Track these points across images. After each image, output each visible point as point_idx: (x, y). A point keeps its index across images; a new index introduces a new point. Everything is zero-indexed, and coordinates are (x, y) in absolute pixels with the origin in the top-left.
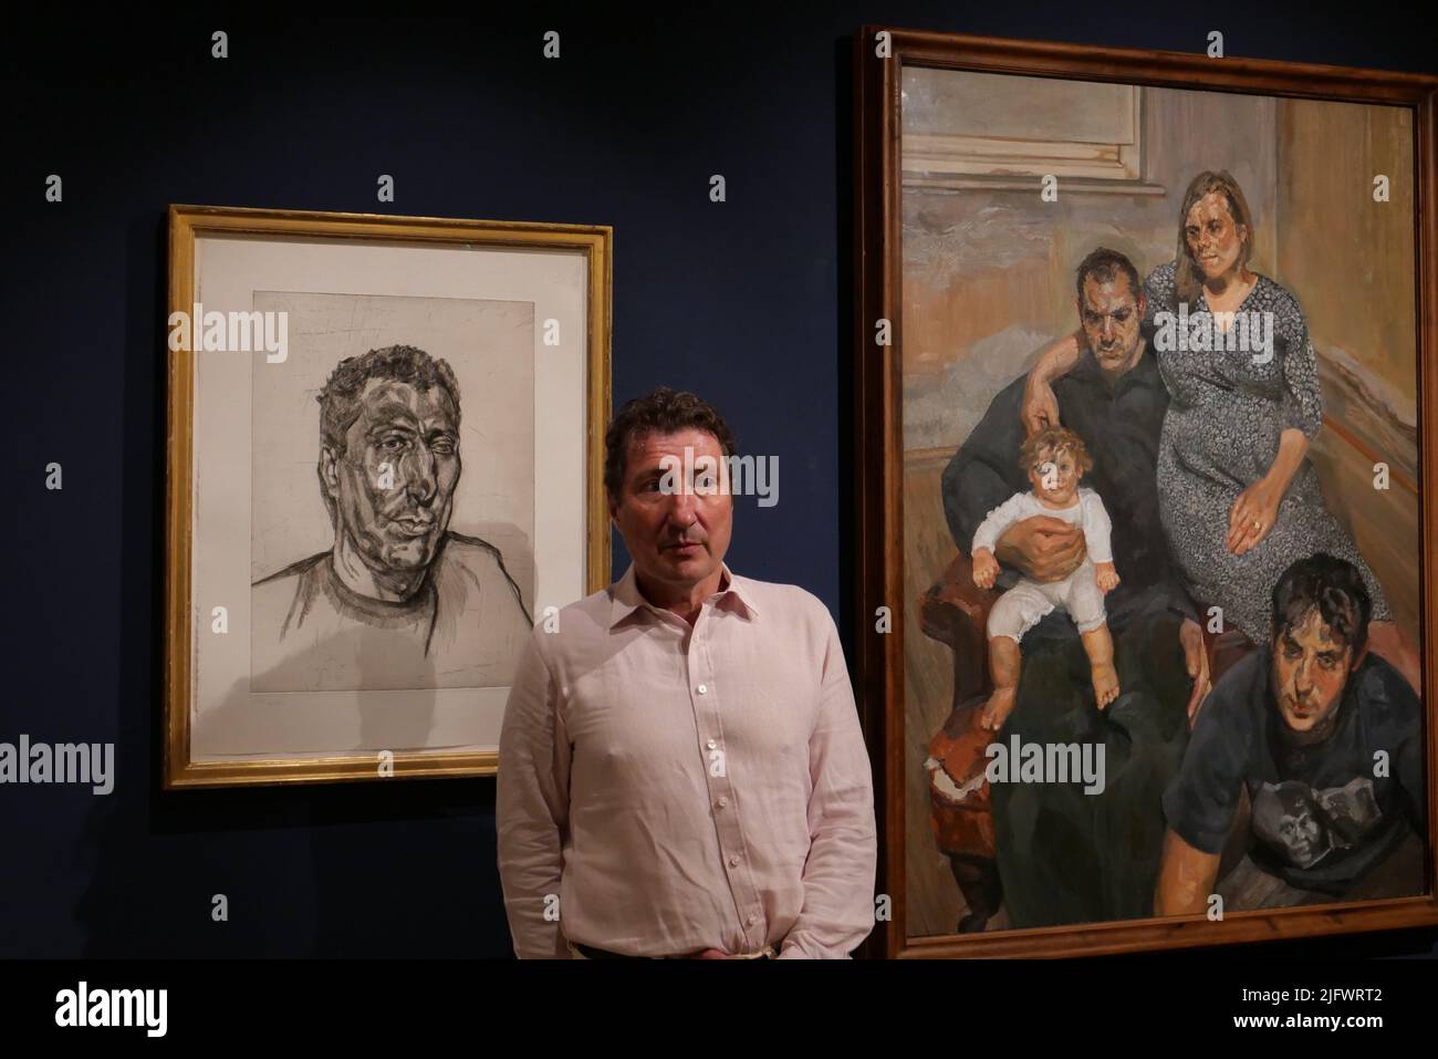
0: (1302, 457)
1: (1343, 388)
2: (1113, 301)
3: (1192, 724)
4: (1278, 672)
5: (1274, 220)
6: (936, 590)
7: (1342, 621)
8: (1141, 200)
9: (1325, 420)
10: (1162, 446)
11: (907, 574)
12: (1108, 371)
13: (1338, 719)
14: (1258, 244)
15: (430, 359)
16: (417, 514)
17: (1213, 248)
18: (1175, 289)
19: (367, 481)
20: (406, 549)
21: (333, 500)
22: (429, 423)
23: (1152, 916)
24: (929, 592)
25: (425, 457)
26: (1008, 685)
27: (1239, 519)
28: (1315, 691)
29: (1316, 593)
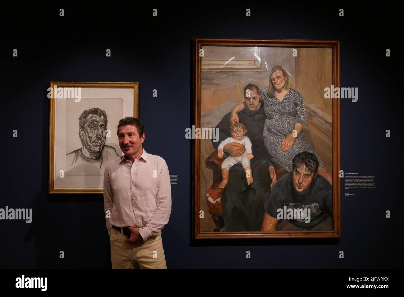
0: (300, 130)
1: (311, 114)
2: (252, 95)
3: (272, 189)
4: (294, 178)
5: (294, 76)
6: (209, 158)
7: (311, 167)
8: (259, 72)
9: (307, 121)
10: (265, 127)
11: (202, 154)
12: (251, 111)
13: (310, 189)
14: (290, 81)
15: (101, 110)
16: (98, 141)
17: (278, 83)
18: (268, 92)
19: (88, 135)
20: (96, 148)
21: (82, 138)
22: (101, 123)
23: (261, 231)
24: (208, 158)
25: (100, 130)
26: (226, 179)
27: (284, 144)
28: (304, 183)
29: (304, 160)
